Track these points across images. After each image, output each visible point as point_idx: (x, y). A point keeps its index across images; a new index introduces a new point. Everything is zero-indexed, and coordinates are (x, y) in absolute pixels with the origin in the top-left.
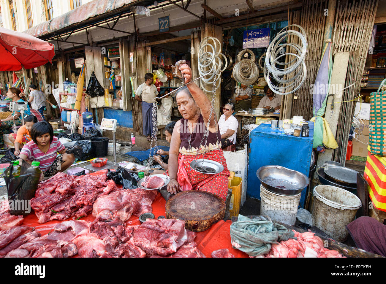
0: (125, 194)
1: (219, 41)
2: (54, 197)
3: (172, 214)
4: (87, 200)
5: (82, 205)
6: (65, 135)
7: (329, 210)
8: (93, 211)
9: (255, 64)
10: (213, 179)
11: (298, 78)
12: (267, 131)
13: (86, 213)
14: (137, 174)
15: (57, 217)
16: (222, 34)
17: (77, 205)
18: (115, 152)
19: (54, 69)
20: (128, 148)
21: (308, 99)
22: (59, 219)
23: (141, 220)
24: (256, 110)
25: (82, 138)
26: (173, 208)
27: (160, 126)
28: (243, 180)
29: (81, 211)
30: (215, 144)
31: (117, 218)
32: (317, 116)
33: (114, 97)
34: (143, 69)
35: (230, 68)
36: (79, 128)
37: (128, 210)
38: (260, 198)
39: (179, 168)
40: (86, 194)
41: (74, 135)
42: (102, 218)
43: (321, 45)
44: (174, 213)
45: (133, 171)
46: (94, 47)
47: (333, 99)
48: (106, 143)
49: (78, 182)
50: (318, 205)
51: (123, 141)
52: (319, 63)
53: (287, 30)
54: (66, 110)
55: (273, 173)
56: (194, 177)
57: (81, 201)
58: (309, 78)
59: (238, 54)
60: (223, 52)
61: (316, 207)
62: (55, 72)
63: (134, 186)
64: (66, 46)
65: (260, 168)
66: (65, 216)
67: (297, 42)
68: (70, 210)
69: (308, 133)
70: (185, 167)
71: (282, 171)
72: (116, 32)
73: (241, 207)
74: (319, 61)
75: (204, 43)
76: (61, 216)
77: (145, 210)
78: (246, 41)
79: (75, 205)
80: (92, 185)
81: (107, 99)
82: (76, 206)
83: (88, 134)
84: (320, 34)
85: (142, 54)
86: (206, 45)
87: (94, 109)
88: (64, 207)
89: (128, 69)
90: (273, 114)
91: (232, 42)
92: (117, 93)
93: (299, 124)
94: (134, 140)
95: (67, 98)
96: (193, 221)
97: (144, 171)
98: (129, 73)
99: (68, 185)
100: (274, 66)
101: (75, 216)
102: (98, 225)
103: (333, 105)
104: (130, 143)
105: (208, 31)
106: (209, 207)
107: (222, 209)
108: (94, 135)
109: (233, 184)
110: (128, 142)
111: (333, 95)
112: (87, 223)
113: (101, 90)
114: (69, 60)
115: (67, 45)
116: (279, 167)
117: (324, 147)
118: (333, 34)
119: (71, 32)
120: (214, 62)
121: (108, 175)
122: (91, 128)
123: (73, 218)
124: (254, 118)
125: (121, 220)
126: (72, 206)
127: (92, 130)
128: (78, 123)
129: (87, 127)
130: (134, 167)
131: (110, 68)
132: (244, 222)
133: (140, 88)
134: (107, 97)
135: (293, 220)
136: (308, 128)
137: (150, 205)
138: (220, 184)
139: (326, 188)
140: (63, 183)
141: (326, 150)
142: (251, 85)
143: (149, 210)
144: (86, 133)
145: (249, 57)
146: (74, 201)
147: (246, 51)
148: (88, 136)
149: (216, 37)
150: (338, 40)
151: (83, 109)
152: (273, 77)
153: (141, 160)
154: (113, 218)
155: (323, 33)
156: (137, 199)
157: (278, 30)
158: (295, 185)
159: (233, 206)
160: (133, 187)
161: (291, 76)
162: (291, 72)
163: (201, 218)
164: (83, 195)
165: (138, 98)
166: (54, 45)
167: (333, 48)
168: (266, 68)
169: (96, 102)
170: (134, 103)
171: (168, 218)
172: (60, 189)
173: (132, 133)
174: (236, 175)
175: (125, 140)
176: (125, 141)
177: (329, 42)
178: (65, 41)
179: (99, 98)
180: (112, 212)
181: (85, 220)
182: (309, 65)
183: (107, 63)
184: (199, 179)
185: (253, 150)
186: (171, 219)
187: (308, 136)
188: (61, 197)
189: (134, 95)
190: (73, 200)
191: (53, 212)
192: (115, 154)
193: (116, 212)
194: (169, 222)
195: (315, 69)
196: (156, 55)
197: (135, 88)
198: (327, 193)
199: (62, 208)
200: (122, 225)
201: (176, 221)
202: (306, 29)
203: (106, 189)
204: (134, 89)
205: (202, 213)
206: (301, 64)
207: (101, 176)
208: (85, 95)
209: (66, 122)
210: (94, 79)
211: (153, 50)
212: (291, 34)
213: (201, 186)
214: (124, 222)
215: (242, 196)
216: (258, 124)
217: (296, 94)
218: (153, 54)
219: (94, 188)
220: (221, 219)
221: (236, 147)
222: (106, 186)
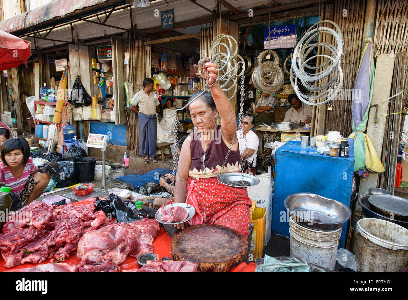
0: (119, 229)
1: (235, 40)
2: (27, 232)
3: (180, 255)
4: (69, 237)
5: (64, 244)
6: (40, 155)
7: (377, 250)
8: (78, 251)
9: (279, 67)
10: (231, 209)
11: (332, 85)
12: (296, 150)
13: (69, 254)
14: (134, 203)
15: (31, 259)
16: (239, 31)
17: (57, 243)
18: (104, 176)
19: (28, 72)
20: (120, 171)
21: (345, 110)
22: (32, 262)
23: (140, 263)
24: (280, 124)
25: (62, 159)
26: (181, 247)
27: (161, 143)
28: (267, 211)
29: (63, 252)
30: (234, 165)
31: (109, 260)
32: (356, 131)
33: (104, 108)
34: (141, 73)
35: (248, 72)
36: (58, 146)
37: (122, 250)
38: (289, 235)
39: (188, 195)
40: (69, 229)
41: (52, 155)
42: (90, 259)
43: (360, 45)
44: (182, 253)
45: (128, 200)
46: (80, 46)
47: (377, 111)
48: (93, 165)
49: (59, 213)
50: (363, 244)
51: (113, 163)
52: (358, 66)
53: (319, 27)
54: (42, 123)
55: (305, 202)
56: (207, 207)
57: (63, 238)
58: (346, 85)
59: (257, 56)
60: (240, 53)
61: (361, 246)
62: (29, 76)
63: (130, 219)
64: (44, 44)
65: (289, 196)
66: (41, 258)
67: (330, 41)
68: (47, 250)
69: (348, 153)
70: (196, 194)
71: (316, 200)
72: (108, 29)
73: (264, 246)
74: (358, 64)
75: (216, 42)
76: (36, 258)
77: (145, 250)
78: (267, 40)
79: (54, 243)
80: (76, 217)
81: (95, 110)
82: (55, 245)
83: (70, 153)
84: (358, 32)
85: (140, 55)
86: (220, 44)
87: (77, 122)
88: (40, 246)
89: (122, 73)
90: (302, 129)
91: (250, 40)
92: (108, 102)
93: (336, 142)
94: (128, 161)
95: (44, 108)
96: (207, 264)
97: (142, 200)
98: (122, 78)
99: (45, 218)
100: (302, 70)
101: (53, 257)
102: (84, 269)
103: (376, 118)
104: (123, 165)
105: (222, 27)
106: (227, 245)
107: (243, 248)
108: (77, 155)
109: (255, 217)
110: (120, 164)
111: (376, 106)
112: (69, 266)
113: (88, 99)
114: (48, 62)
115: (47, 43)
116: (313, 195)
117: (367, 170)
118: (374, 31)
119: (52, 27)
120: (229, 65)
121: (96, 205)
122: (73, 146)
123: (51, 261)
124: (279, 134)
125: (114, 263)
126: (51, 244)
127: (74, 148)
128: (56, 140)
129: (68, 145)
130: (129, 195)
131: (99, 71)
132: (273, 265)
133: (137, 97)
134: (95, 107)
135: (332, 264)
136: (348, 146)
137: (151, 244)
138: (241, 215)
139: (372, 222)
140: (40, 214)
141: (370, 174)
142: (273, 94)
143: (150, 250)
144: (67, 152)
145: (272, 59)
146: (54, 238)
147: (268, 52)
148: (70, 155)
149: (231, 35)
150: (380, 39)
151: (64, 121)
152: (301, 83)
153: (137, 187)
154: (103, 260)
155: (361, 31)
156: (134, 235)
157: (307, 28)
158: (334, 217)
159: (254, 245)
160: (128, 220)
161: (324, 83)
162: (324, 78)
163: (217, 260)
164: (65, 231)
165: (134, 109)
166: (30, 42)
167: (374, 50)
168: (293, 72)
169: (81, 113)
170: (128, 114)
171: (174, 260)
172: (35, 223)
173: (125, 153)
174: (259, 206)
175: (116, 161)
176: (116, 163)
177: (370, 42)
178: (44, 38)
179: (85, 108)
180: (103, 253)
181: (67, 263)
182: (346, 69)
183: (95, 65)
184: (213, 209)
185: (279, 174)
186: (179, 261)
187: (347, 157)
188: (36, 233)
189: (129, 105)
190: (52, 237)
191: (25, 253)
192: (104, 178)
193: (108, 252)
194: (177, 264)
195: (354, 75)
196: (157, 56)
197: (131, 96)
198: (373, 228)
199: (37, 248)
200: (115, 269)
201: (186, 264)
202: (341, 26)
203: (95, 223)
204: (129, 98)
205: (219, 253)
206: (336, 68)
207: (88, 205)
208: (67, 105)
209: (42, 138)
210: (79, 85)
211: (153, 51)
212: (323, 32)
213: (217, 219)
214: (118, 265)
215: (266, 233)
216: (284, 142)
217: (331, 105)
218: (153, 55)
219: (79, 220)
220: (242, 261)
221: (256, 170)
222: (94, 219)
